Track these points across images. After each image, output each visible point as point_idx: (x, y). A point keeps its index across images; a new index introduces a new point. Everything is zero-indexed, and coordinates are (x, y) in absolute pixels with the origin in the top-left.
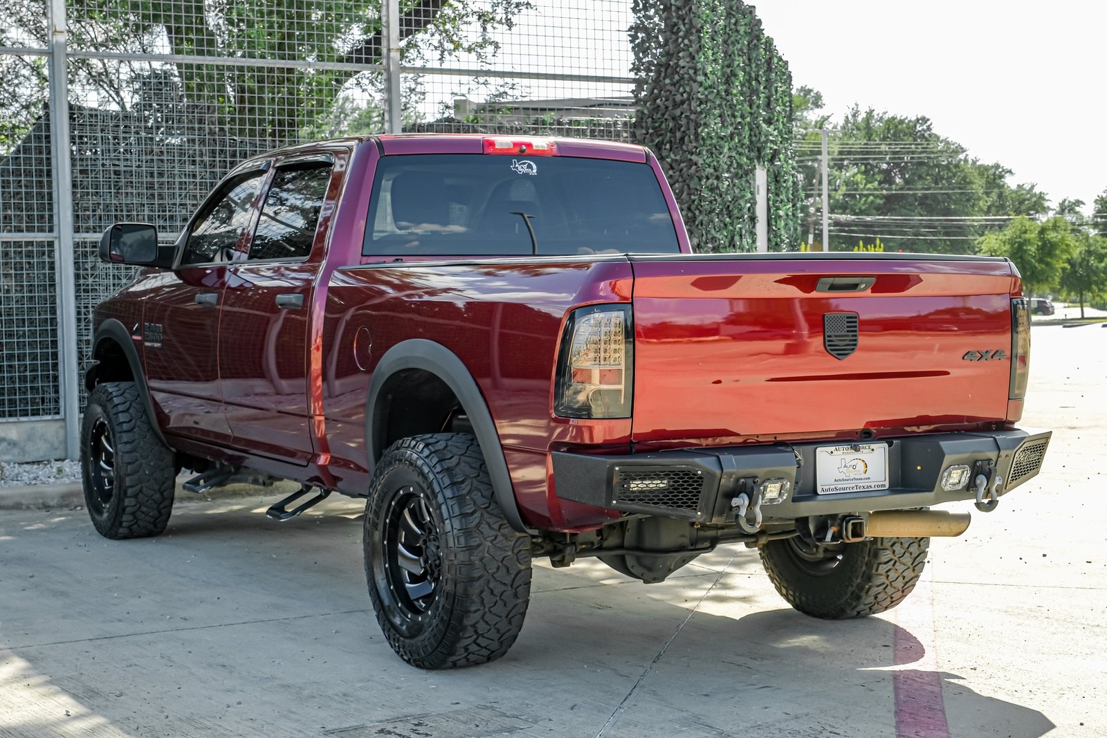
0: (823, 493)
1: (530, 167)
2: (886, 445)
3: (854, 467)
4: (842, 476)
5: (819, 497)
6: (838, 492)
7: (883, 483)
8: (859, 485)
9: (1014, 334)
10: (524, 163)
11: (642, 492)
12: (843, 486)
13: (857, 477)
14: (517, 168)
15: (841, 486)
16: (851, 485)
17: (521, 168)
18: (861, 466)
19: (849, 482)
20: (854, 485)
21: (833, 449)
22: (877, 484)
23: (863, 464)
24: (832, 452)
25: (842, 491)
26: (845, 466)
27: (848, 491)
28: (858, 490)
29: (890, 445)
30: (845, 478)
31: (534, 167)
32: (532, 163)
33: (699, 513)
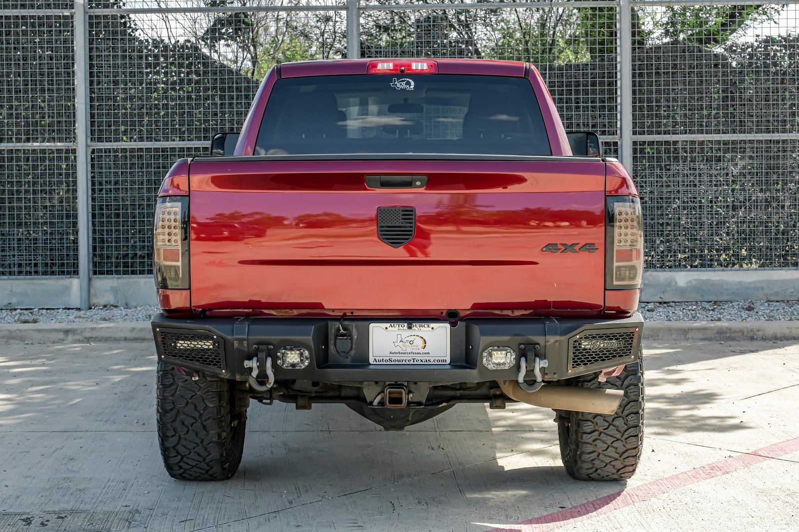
0: (375, 363)
1: (408, 83)
2: (448, 325)
3: (411, 342)
4: (398, 350)
5: (371, 367)
6: (393, 363)
7: (444, 358)
8: (417, 358)
9: (609, 228)
10: (404, 81)
11: (186, 350)
12: (399, 358)
13: (414, 351)
14: (396, 85)
15: (397, 358)
16: (408, 359)
17: (400, 85)
18: (419, 342)
19: (406, 355)
20: (411, 358)
21: (388, 325)
22: (437, 359)
23: (421, 341)
24: (386, 328)
25: (397, 363)
26: (401, 341)
27: (404, 363)
28: (416, 363)
29: (453, 325)
30: (401, 351)
31: (412, 83)
32: (410, 81)
33: (224, 371)
